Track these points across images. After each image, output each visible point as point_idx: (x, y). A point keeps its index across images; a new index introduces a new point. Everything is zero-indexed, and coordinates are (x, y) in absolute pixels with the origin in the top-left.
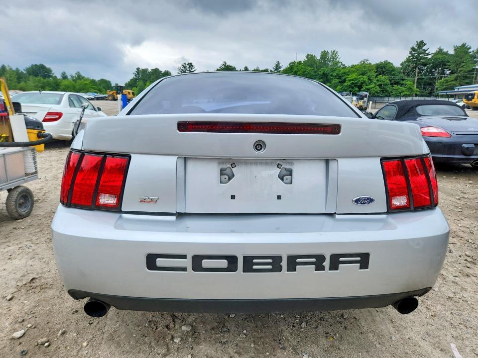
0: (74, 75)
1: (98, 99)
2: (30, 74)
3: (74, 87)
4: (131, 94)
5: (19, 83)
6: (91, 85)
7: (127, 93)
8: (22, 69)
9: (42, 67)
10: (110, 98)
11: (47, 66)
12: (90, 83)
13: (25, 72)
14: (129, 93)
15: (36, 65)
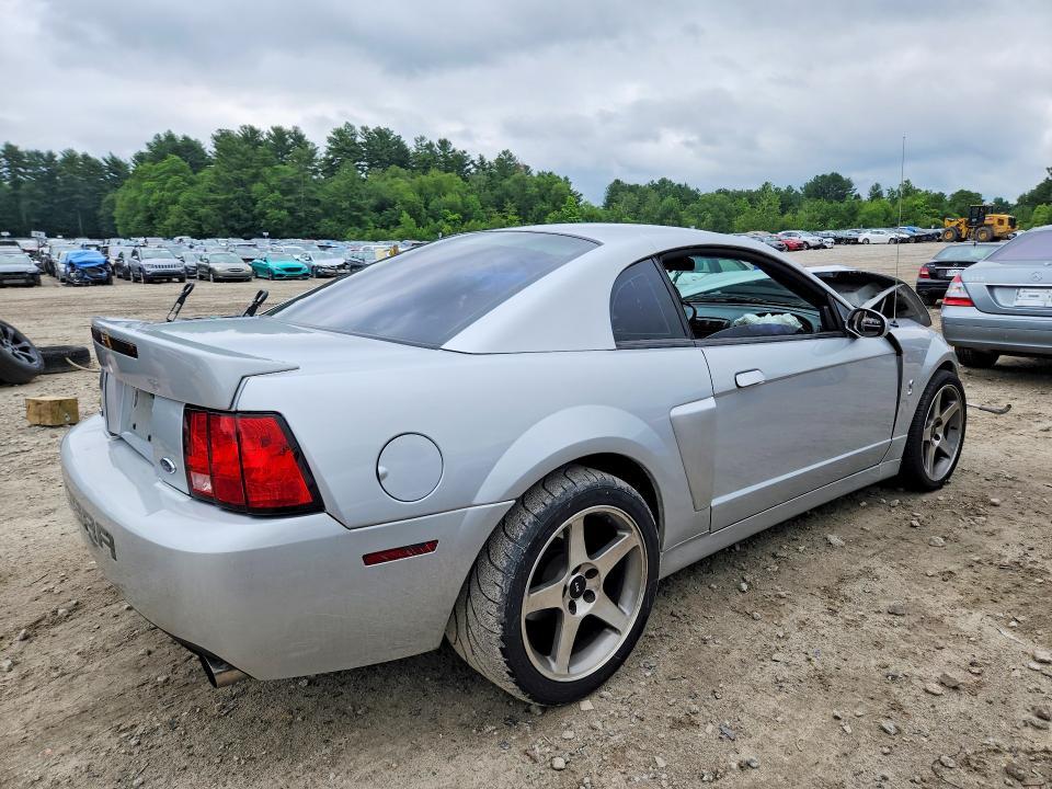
0: (895, 189)
1: (918, 239)
2: (809, 197)
3: (888, 214)
4: (1006, 222)
5: (783, 213)
6: (927, 208)
7: (996, 222)
8: (798, 187)
9: (836, 178)
10: (949, 236)
11: (845, 176)
12: (927, 202)
13: (801, 192)
14: (1001, 222)
15: (824, 176)
